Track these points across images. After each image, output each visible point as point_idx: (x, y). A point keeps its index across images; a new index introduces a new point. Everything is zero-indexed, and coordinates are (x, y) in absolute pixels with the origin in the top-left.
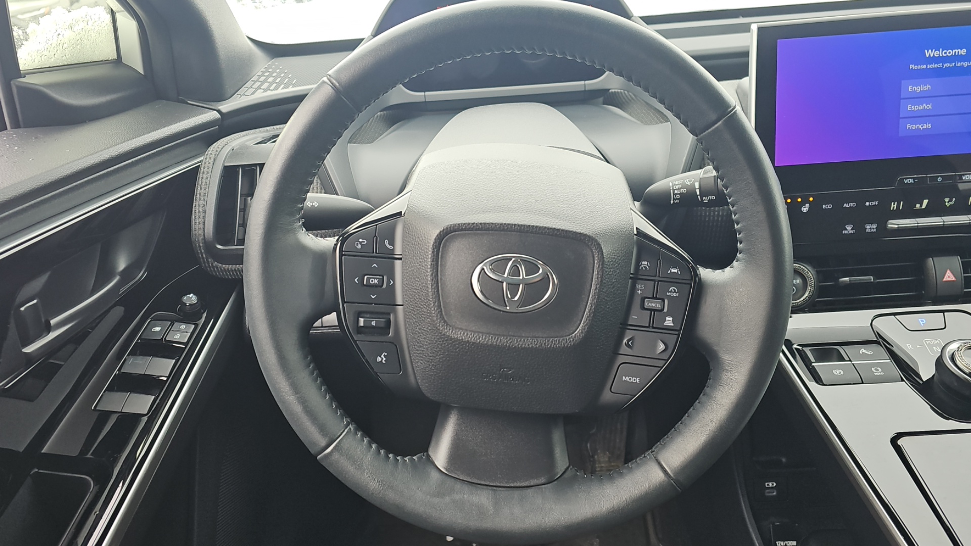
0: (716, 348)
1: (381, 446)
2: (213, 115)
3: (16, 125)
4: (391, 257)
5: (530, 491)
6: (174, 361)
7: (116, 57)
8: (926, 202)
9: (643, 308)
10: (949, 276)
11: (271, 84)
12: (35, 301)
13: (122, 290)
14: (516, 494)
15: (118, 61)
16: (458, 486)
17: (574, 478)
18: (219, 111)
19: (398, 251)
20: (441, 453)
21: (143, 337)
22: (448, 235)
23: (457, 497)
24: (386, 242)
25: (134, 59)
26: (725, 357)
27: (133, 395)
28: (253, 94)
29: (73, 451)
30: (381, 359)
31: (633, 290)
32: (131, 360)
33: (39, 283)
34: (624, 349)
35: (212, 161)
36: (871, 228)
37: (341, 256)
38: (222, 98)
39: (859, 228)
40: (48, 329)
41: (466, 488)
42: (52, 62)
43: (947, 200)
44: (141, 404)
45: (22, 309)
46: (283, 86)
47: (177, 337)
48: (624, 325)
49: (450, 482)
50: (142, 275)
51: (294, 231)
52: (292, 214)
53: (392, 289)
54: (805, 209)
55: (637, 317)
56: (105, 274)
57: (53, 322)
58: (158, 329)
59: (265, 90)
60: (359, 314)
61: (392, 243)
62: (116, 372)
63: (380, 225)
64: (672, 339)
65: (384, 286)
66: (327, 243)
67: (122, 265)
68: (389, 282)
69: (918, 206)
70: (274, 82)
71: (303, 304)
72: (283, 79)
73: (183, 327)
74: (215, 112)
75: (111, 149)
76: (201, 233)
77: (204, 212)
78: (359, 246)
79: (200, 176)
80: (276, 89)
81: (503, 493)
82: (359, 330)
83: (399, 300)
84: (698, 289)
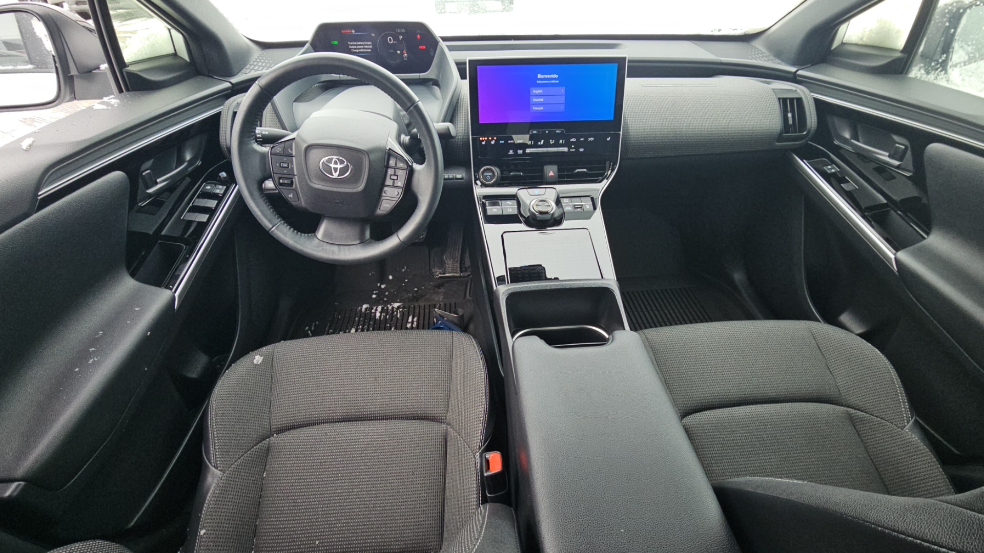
0: (417, 194)
1: (295, 229)
2: (227, 85)
3: (128, 90)
4: (291, 156)
5: (352, 246)
6: (216, 202)
7: (174, 52)
8: (542, 141)
9: (391, 179)
10: (551, 174)
11: (260, 66)
12: (149, 171)
13: (189, 169)
14: (347, 247)
15: (175, 55)
16: (325, 244)
17: (370, 243)
18: (231, 83)
19: (294, 154)
20: (320, 233)
21: (203, 191)
22: (309, 147)
23: (324, 248)
24: (289, 150)
25: (184, 54)
26: (420, 198)
27: (199, 214)
28: (249, 72)
29: (177, 234)
30: (291, 196)
31: (386, 172)
32: (197, 200)
33: (149, 163)
34: (384, 194)
35: (227, 109)
36: (520, 152)
37: (271, 154)
38: (231, 75)
39: (516, 152)
40: (156, 183)
41: (328, 245)
42: (141, 58)
43: (551, 141)
44: (204, 218)
45: (144, 174)
46: (266, 68)
47: (218, 191)
48: (383, 185)
49: (322, 242)
50: (199, 163)
51: (251, 144)
52: (249, 137)
53: (292, 168)
54: (493, 142)
55: (389, 182)
56: (180, 161)
57: (158, 180)
58: (208, 187)
59: (256, 71)
60: (280, 178)
61: (291, 150)
62: (191, 205)
63: (287, 143)
64: (400, 191)
65: (290, 167)
66: (266, 149)
67: (188, 157)
68: (291, 166)
69: (539, 143)
70: (261, 65)
71: (258, 174)
72: (266, 64)
73: (220, 187)
74: (228, 83)
75: (175, 103)
76: (224, 144)
77: (225, 134)
78: (278, 151)
79: (222, 116)
80: (262, 70)
81: (342, 247)
82: (281, 184)
83: (296, 173)
84: (411, 172)
